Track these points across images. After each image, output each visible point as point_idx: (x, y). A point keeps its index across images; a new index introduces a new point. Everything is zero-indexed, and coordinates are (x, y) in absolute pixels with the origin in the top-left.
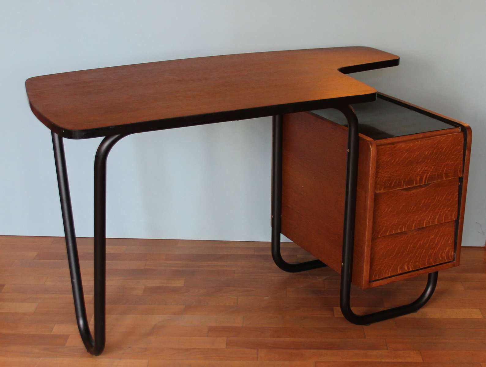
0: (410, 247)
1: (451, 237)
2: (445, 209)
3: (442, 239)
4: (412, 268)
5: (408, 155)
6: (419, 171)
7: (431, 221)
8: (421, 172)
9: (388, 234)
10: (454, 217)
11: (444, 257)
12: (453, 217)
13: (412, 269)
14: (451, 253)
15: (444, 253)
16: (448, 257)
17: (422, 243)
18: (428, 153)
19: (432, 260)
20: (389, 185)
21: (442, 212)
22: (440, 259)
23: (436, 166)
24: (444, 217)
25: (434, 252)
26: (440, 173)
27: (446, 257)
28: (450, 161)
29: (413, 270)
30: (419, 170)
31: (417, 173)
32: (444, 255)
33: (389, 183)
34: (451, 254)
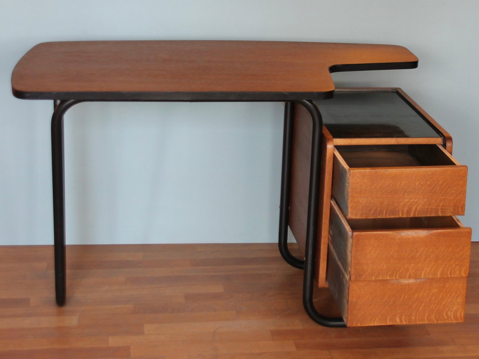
0: (404, 298)
1: (461, 295)
2: (451, 263)
3: (448, 296)
4: (406, 321)
5: (392, 183)
6: (407, 202)
7: (432, 273)
8: (410, 203)
9: (373, 279)
10: (464, 273)
11: (451, 316)
12: (462, 273)
13: (406, 323)
14: (461, 312)
15: (451, 312)
16: (456, 318)
17: (420, 295)
18: (419, 184)
19: (433, 317)
20: (367, 211)
21: (448, 265)
22: (446, 317)
23: (430, 199)
24: (450, 270)
25: (437, 308)
26: (434, 207)
27: (454, 316)
28: (449, 196)
29: (408, 323)
30: (407, 200)
31: (404, 204)
32: (451, 314)
33: (368, 209)
34: (460, 315)
